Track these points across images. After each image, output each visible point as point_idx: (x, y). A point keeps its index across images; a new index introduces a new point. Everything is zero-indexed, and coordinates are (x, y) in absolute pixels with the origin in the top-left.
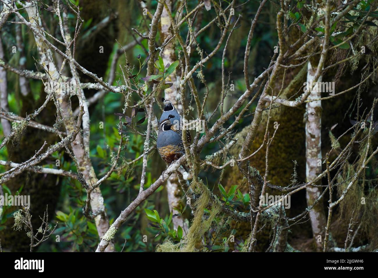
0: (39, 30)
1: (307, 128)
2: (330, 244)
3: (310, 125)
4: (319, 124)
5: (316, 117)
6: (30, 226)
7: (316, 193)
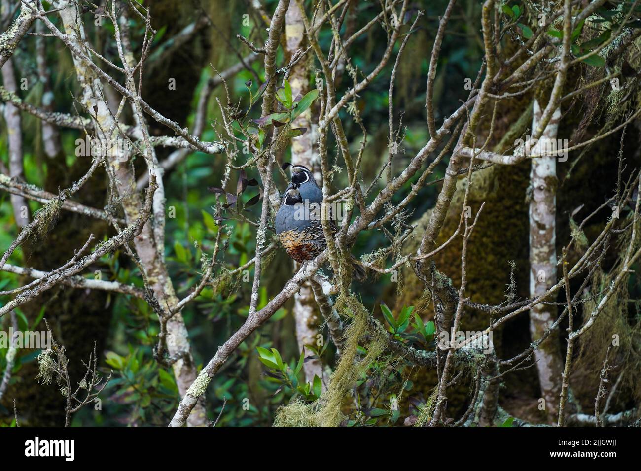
0: (81, 46)
1: (533, 212)
2: (570, 409)
3: (537, 207)
4: (552, 207)
5: (547, 194)
6: (65, 377)
7: (547, 322)
